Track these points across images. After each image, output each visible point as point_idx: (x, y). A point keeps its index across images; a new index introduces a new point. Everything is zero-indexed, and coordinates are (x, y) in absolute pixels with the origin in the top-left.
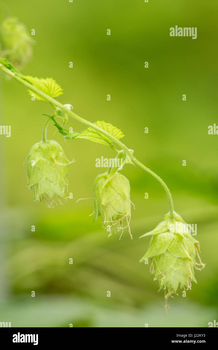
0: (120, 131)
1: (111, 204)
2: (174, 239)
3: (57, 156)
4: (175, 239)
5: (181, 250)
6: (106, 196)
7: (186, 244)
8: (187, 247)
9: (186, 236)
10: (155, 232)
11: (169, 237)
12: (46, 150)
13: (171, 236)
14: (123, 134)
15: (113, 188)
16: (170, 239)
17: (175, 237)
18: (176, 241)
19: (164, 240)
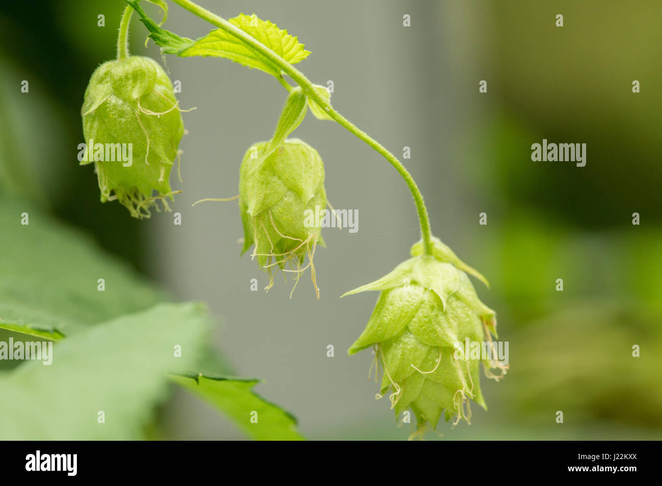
0: (297, 42)
1: (272, 213)
2: (422, 303)
3: (147, 95)
4: (426, 302)
5: (439, 329)
6: (260, 194)
7: (452, 316)
8: (455, 324)
9: (455, 296)
10: (381, 284)
11: (413, 297)
12: (120, 81)
13: (416, 295)
14: (305, 48)
15: (277, 176)
16: (414, 301)
17: (427, 297)
18: (427, 307)
19: (401, 303)
